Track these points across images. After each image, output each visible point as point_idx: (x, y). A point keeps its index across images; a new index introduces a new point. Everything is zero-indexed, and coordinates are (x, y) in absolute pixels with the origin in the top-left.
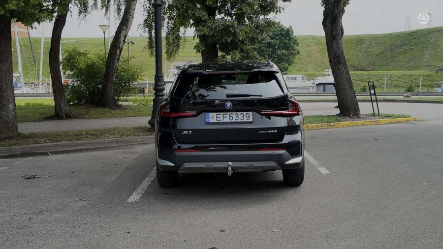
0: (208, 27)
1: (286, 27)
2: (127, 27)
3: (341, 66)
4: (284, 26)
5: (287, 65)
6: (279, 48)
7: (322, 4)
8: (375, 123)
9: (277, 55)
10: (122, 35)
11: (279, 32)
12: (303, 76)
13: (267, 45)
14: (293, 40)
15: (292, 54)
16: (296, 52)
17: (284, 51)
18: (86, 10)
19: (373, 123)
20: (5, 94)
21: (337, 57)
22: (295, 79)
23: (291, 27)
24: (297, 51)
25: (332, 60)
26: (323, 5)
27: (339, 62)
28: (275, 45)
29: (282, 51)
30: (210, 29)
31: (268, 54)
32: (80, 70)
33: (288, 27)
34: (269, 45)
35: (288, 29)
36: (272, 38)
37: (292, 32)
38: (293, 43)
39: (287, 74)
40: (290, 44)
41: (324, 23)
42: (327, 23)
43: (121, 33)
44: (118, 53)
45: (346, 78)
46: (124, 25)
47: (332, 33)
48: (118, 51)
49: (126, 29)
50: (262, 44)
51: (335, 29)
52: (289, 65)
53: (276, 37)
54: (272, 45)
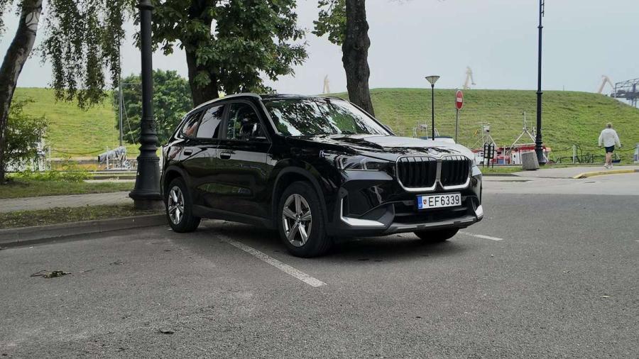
2: (26, 50)
10: (17, 63)
42: (350, 59)
43: (16, 59)
44: (10, 91)
46: (22, 46)
47: (357, 72)
48: (10, 88)
49: (25, 52)
53: (173, 93)
54: (167, 103)
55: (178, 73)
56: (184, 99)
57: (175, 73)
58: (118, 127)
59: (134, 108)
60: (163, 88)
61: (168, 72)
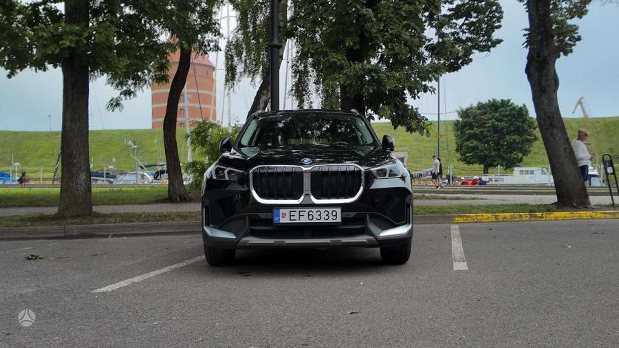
0: (345, 74)
1: (517, 106)
3: (555, 131)
4: (516, 104)
5: (520, 155)
6: (509, 133)
7: (526, 44)
8: (612, 216)
9: (507, 141)
10: (261, 101)
11: (508, 113)
12: (544, 169)
13: (491, 128)
14: (527, 123)
15: (528, 140)
16: (532, 138)
17: (515, 137)
18: (233, 78)
19: (608, 216)
20: (75, 161)
21: (549, 118)
22: (532, 172)
23: (524, 106)
24: (535, 136)
25: (542, 123)
26: (526, 47)
27: (552, 126)
28: (503, 128)
29: (513, 137)
30: (347, 77)
31: (494, 141)
32: (211, 145)
33: (520, 105)
34: (495, 129)
35: (521, 108)
36: (498, 120)
37: (527, 112)
38: (529, 126)
39: (519, 166)
40: (524, 128)
41: (528, 71)
42: (532, 70)
45: (565, 149)
47: (539, 84)
50: (485, 127)
51: (544, 78)
52: (524, 155)
53: (505, 119)
54: (499, 128)
55: (511, 102)
56: (516, 124)
57: (509, 101)
58: (457, 150)
59: (471, 133)
60: (497, 115)
61: (502, 101)
